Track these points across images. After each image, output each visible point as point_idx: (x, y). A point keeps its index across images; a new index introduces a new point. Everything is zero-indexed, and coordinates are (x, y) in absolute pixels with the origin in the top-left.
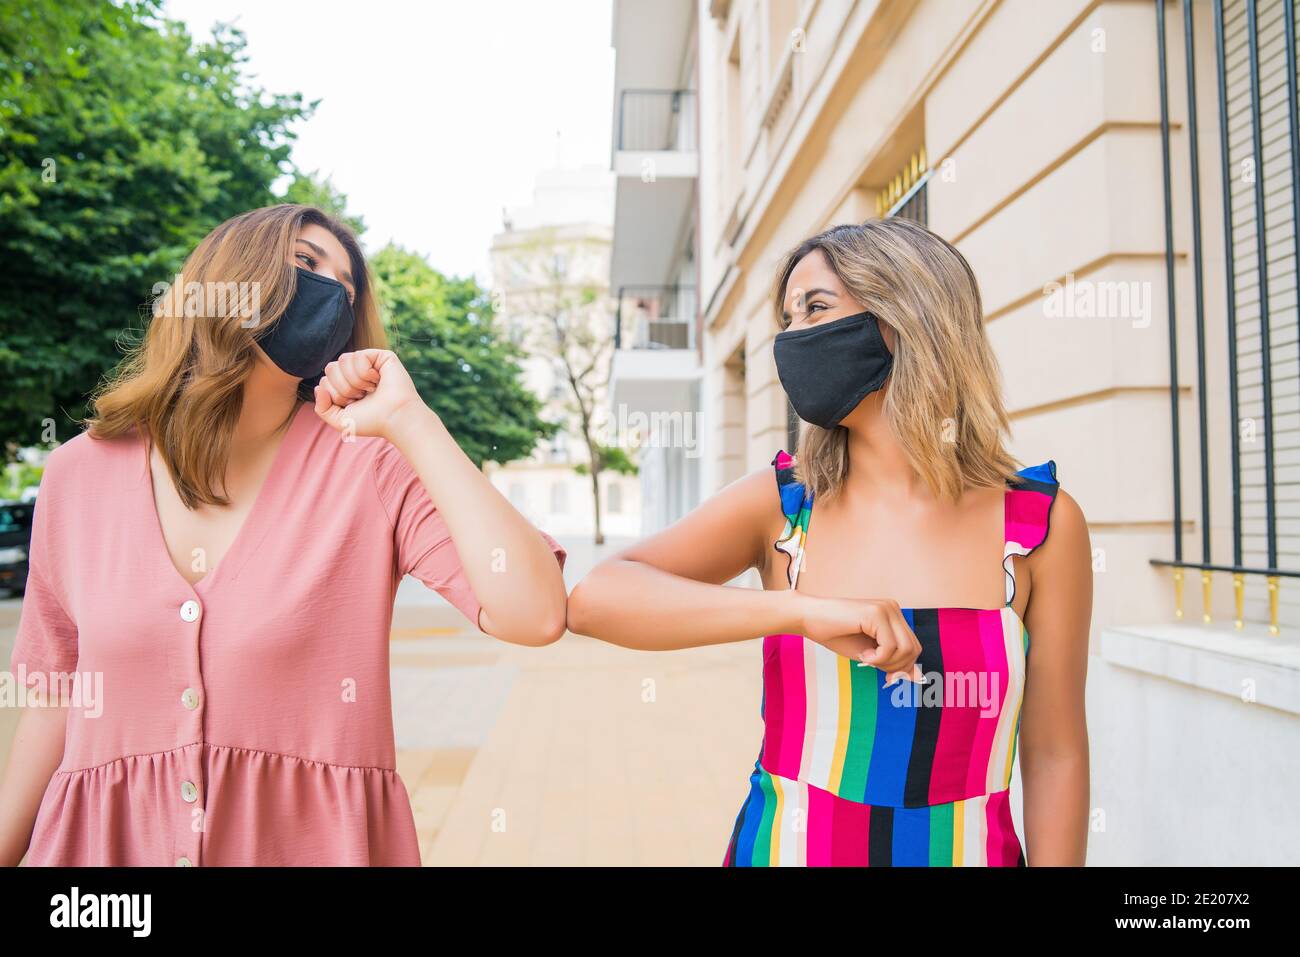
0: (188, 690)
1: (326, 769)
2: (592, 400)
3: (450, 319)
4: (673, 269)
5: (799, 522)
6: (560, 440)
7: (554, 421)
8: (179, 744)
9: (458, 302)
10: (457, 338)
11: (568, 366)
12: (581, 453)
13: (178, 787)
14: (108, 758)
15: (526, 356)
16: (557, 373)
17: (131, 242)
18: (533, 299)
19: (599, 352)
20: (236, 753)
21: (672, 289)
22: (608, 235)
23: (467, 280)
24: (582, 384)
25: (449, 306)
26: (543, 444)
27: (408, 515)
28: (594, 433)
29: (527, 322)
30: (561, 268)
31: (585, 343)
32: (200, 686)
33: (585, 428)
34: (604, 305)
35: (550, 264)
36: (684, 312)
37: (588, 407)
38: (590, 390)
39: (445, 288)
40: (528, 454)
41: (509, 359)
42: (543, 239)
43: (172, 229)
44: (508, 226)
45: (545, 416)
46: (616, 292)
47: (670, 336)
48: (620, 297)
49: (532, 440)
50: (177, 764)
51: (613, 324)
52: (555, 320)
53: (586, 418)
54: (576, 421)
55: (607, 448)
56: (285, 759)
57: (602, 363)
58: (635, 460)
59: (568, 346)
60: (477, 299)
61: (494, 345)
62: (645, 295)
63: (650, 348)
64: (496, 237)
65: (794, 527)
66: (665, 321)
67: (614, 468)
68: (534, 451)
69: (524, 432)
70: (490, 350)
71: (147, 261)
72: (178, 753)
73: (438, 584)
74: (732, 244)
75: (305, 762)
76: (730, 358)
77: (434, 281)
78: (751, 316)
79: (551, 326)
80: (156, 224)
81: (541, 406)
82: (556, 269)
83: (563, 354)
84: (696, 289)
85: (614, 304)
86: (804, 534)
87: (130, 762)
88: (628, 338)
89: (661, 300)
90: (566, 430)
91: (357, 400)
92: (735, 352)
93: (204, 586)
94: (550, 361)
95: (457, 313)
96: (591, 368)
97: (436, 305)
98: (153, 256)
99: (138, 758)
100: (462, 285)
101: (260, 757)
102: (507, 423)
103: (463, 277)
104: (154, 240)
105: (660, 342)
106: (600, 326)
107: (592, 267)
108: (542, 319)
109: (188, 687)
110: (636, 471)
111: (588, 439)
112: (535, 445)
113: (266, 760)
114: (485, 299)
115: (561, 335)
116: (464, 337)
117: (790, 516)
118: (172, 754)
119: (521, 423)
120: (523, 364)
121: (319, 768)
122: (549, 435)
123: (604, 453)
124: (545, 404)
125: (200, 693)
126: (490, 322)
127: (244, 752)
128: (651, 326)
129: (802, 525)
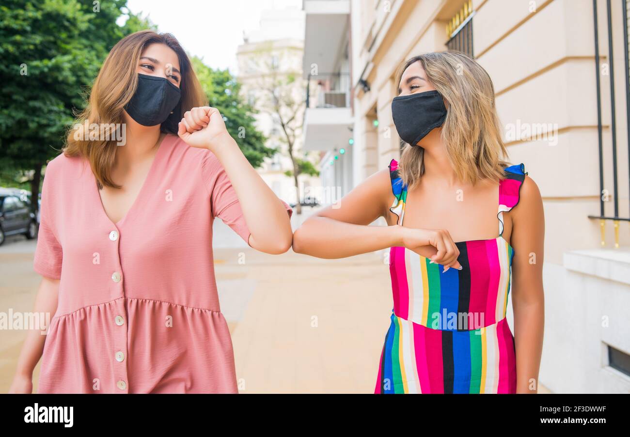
0: (115, 273)
1: (182, 308)
2: (294, 136)
3: (216, 92)
4: (337, 64)
5: (402, 198)
6: (276, 157)
7: (273, 148)
8: (112, 299)
9: (219, 83)
10: (219, 103)
11: (281, 117)
12: (288, 165)
13: (113, 319)
14: (77, 308)
15: (258, 112)
16: (274, 121)
17: (42, 53)
18: (260, 80)
19: (297, 110)
20: (140, 301)
21: (337, 75)
22: (301, 45)
23: (225, 71)
24: (288, 127)
25: (215, 85)
26: (267, 160)
27: (218, 187)
28: (295, 154)
29: (258, 93)
30: (276, 64)
31: (290, 104)
32: (121, 271)
33: (290, 151)
34: (301, 83)
35: (270, 62)
36: (344, 87)
37: (291, 139)
38: (293, 130)
39: (213, 76)
40: (259, 166)
41: (248, 114)
42: (266, 48)
43: (63, 46)
44: (246, 40)
45: (268, 145)
46: (307, 77)
47: (337, 100)
48: (309, 79)
49: (262, 158)
50: (112, 308)
51: (305, 94)
52: (273, 92)
53: (291, 145)
54: (285, 147)
55: (302, 162)
56: (163, 303)
57: (299, 116)
58: (318, 168)
59: (280, 106)
60: (230, 81)
61: (240, 106)
62: (322, 78)
63: (325, 107)
64: (240, 47)
65: (399, 200)
66: (333, 92)
67: (306, 172)
68: (263, 164)
69: (257, 153)
70: (238, 109)
71: (50, 63)
72: (113, 303)
73: (231, 222)
74: (369, 50)
75: (172, 305)
76: (370, 111)
77: (206, 72)
78: (380, 89)
79: (271, 96)
80: (55, 43)
81: (266, 139)
82: (273, 64)
83: (277, 111)
84: (350, 75)
85: (305, 83)
86: (404, 204)
87: (88, 309)
88: (313, 101)
89: (331, 81)
90: (280, 152)
91: (198, 130)
92: (372, 109)
93: (120, 224)
94: (270, 114)
95: (219, 89)
96: (293, 119)
97: (208, 85)
98: (54, 61)
99: (92, 307)
100: (221, 74)
101: (152, 302)
102: (248, 149)
103: (222, 69)
104: (54, 52)
105: (331, 103)
106: (298, 95)
107: (292, 63)
108: (266, 92)
109: (114, 272)
110: (318, 174)
111: (292, 157)
112: (263, 161)
113: (154, 304)
114: (234, 81)
115: (276, 100)
116: (223, 102)
117: (397, 195)
118: (109, 304)
119: (255, 149)
120: (255, 116)
121: (179, 308)
122: (271, 155)
123: (301, 164)
124: (268, 138)
125: (121, 274)
126: (237, 94)
127: (144, 301)
128: (326, 95)
129: (403, 200)
